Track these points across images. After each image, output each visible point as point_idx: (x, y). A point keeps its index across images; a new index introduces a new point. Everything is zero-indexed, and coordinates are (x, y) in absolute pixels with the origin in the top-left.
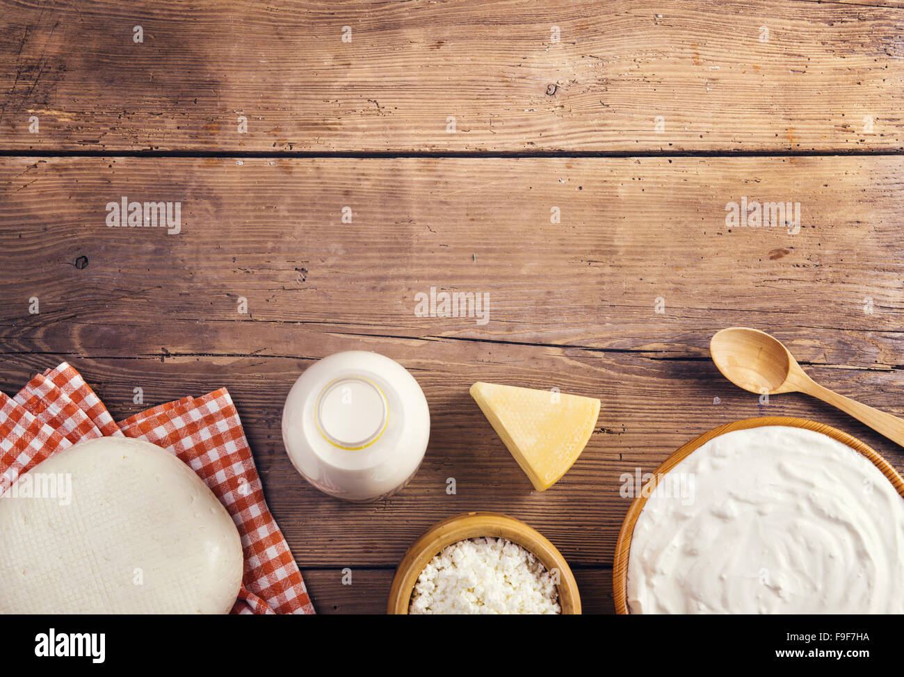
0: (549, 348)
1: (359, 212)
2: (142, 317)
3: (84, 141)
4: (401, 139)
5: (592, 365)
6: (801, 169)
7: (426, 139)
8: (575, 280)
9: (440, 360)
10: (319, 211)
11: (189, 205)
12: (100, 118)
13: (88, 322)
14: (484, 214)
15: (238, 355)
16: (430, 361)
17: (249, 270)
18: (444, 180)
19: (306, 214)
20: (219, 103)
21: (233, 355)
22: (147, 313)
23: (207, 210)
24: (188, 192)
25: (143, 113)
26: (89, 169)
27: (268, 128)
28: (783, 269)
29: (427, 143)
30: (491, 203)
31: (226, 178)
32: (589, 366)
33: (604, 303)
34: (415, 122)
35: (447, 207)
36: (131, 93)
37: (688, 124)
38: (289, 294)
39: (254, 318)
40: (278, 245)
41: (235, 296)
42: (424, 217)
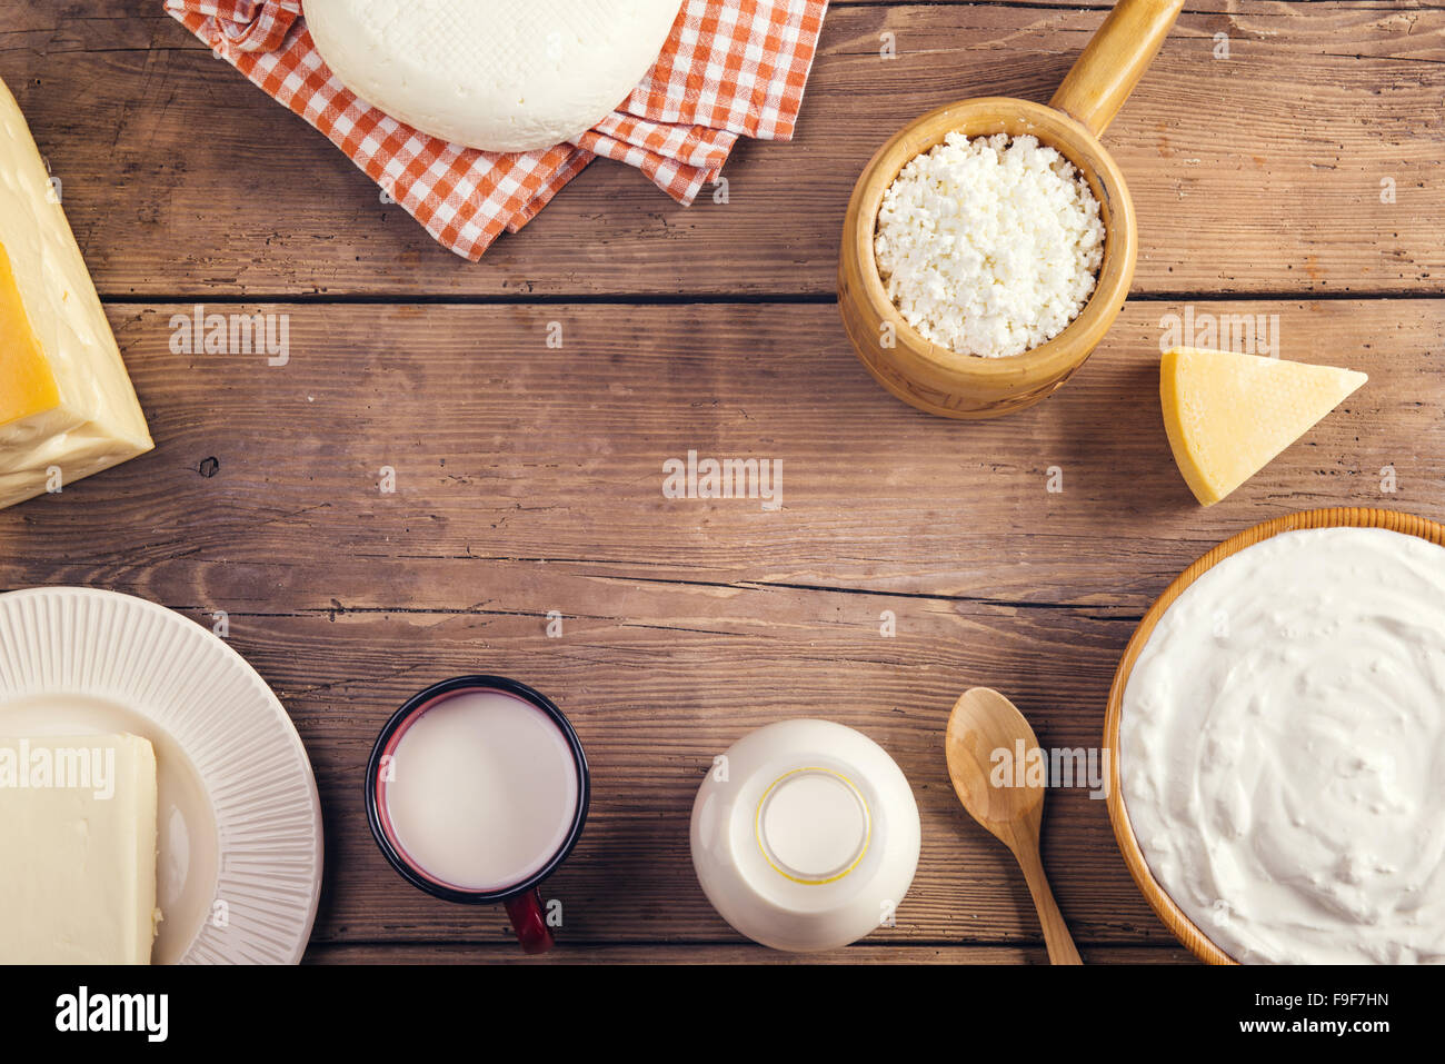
0: (930, 601)
1: (635, 389)
2: (300, 552)
3: (214, 280)
4: (701, 274)
5: (997, 628)
6: (1328, 319)
7: (740, 274)
8: (973, 494)
9: (760, 618)
10: (571, 387)
11: (373, 378)
12: (235, 243)
13: (218, 559)
15: (449, 611)
16: (745, 621)
17: (466, 478)
18: (769, 337)
19: (554, 392)
21: (440, 611)
22: (309, 546)
23: (401, 386)
24: (372, 358)
25: (303, 236)
27: (497, 259)
28: (1299, 478)
29: (741, 280)
30: (840, 374)
31: (430, 335)
32: (993, 630)
33: (1018, 531)
34: (725, 247)
35: (772, 380)
36: (286, 206)
37: (1151, 250)
38: (528, 516)
39: (473, 553)
40: (510, 440)
41: (444, 519)
42: (736, 395)
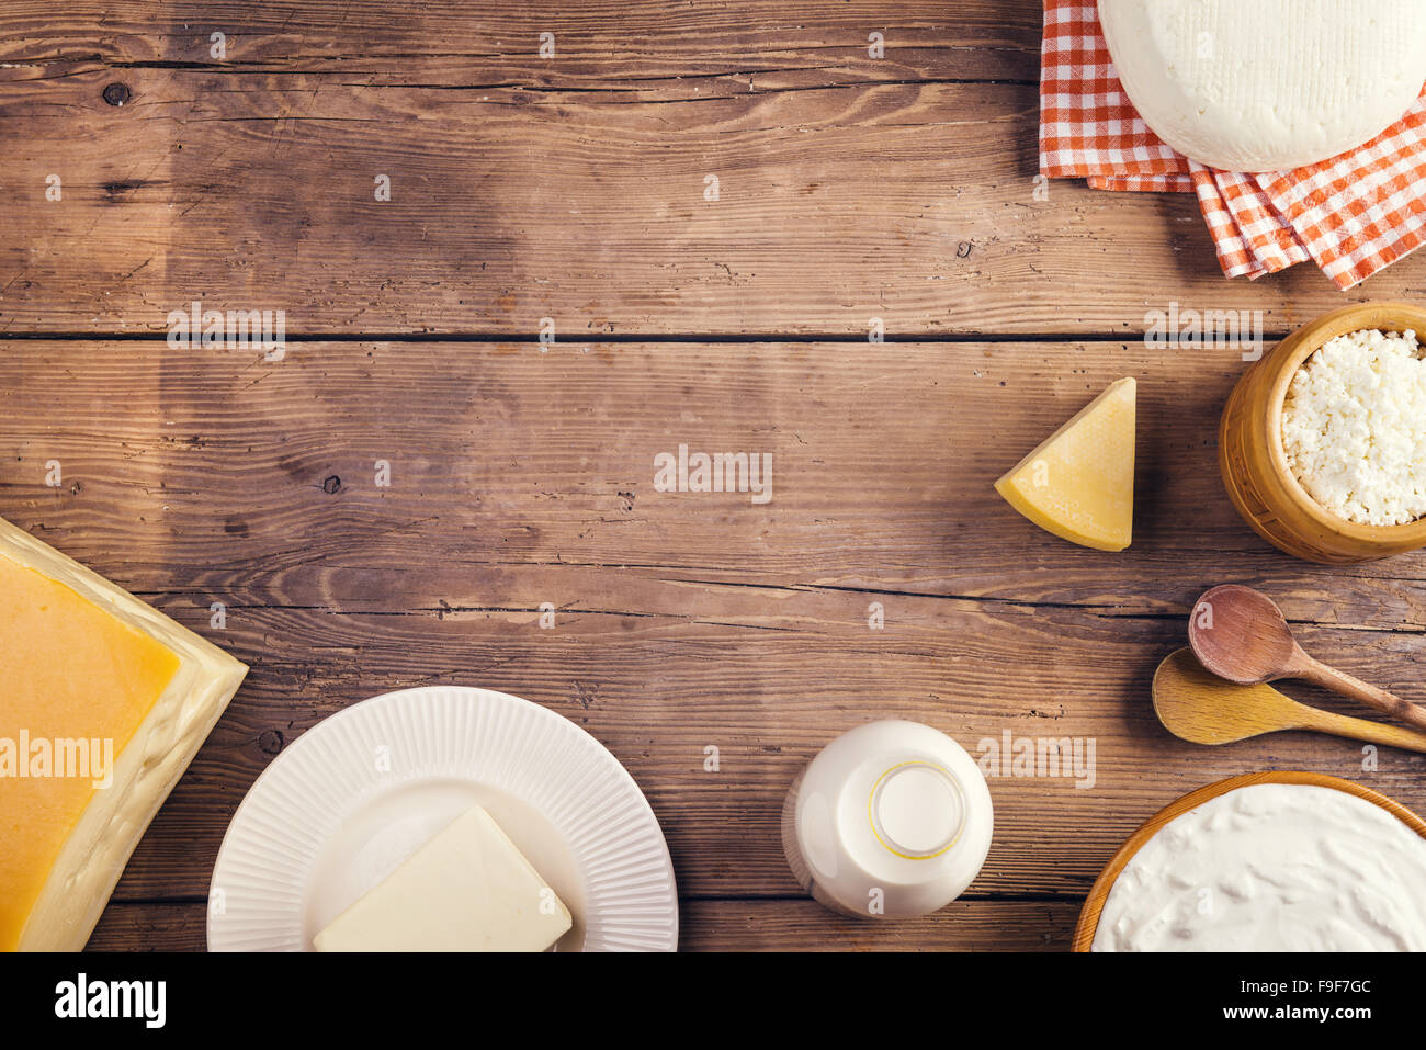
0: (961, 601)
1: (703, 417)
2: (412, 558)
3: (335, 321)
4: (761, 317)
5: (1018, 625)
7: (794, 316)
9: (813, 616)
10: (648, 415)
11: (475, 407)
12: (355, 289)
13: (341, 565)
14: (873, 419)
16: (799, 619)
17: (556, 494)
18: (819, 372)
19: (632, 419)
20: (515, 269)
21: (534, 610)
22: (419, 553)
23: (499, 413)
24: (474, 389)
25: (414, 283)
26: (342, 358)
27: (582, 303)
29: (795, 323)
30: (882, 404)
31: (525, 369)
32: (1014, 626)
33: (1034, 540)
34: (781, 293)
35: (823, 409)
36: (396, 256)
37: (1149, 297)
38: (610, 527)
39: (563, 560)
40: (595, 461)
41: (538, 530)
42: (791, 423)
